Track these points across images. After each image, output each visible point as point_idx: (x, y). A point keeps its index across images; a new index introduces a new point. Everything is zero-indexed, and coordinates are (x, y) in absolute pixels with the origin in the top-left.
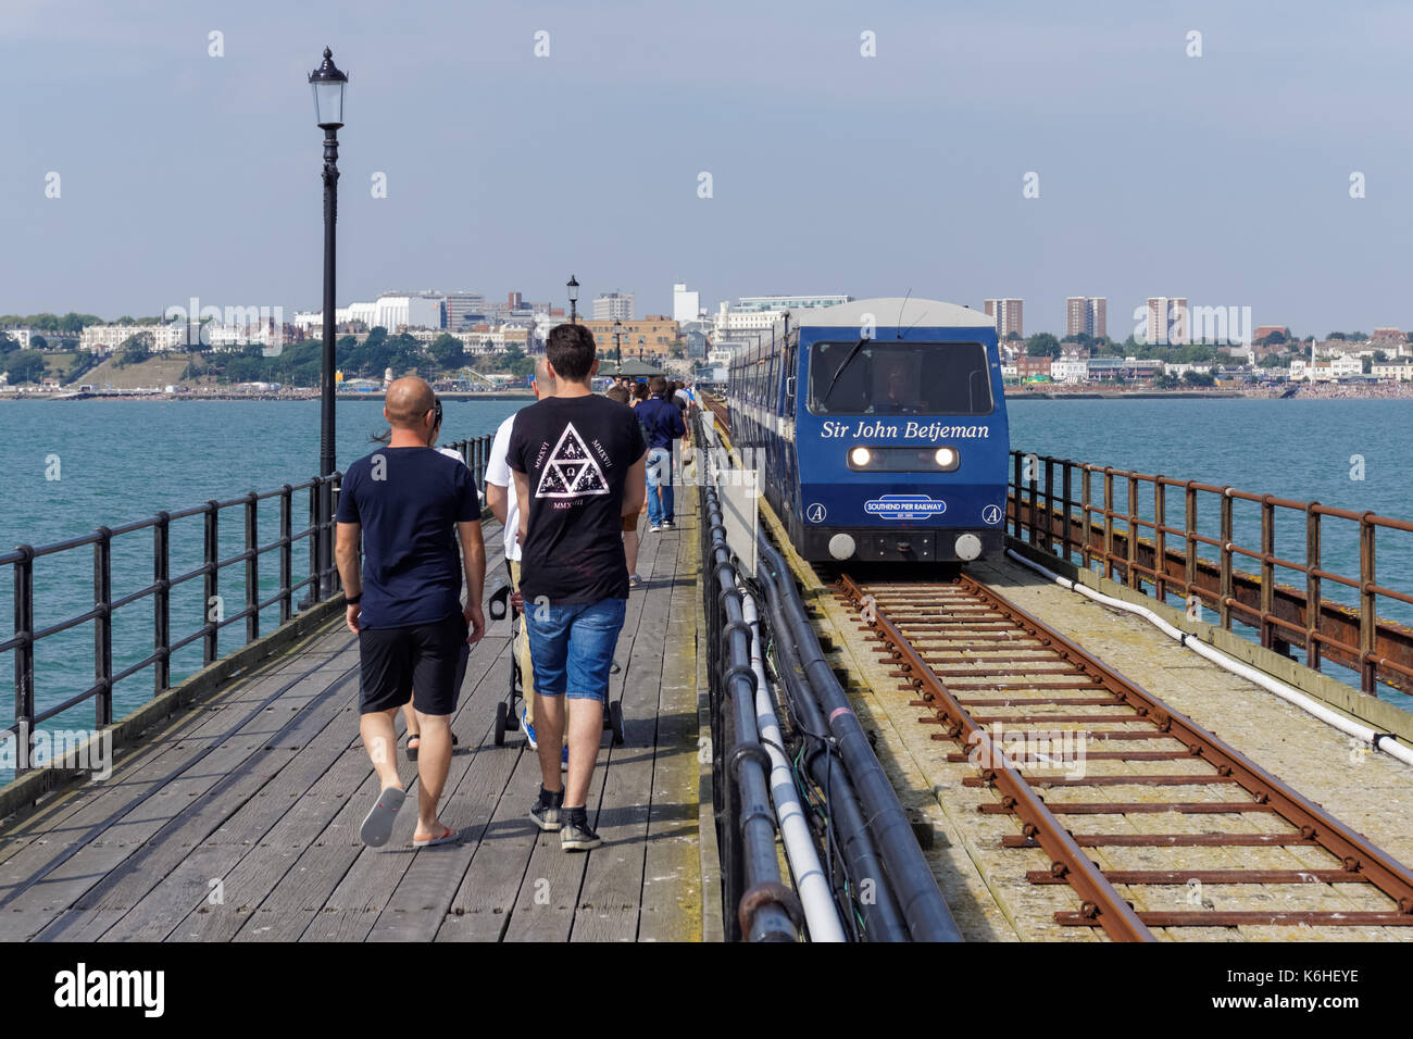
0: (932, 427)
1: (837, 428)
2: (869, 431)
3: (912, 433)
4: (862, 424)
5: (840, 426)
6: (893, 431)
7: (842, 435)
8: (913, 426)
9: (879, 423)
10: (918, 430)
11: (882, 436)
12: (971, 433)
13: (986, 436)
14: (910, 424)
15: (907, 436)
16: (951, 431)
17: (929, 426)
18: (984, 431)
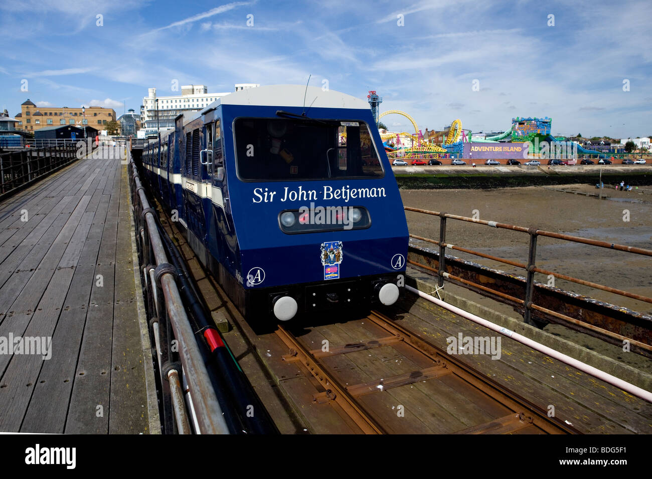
0: (343, 190)
1: (266, 194)
2: (293, 195)
3: (328, 196)
4: (286, 189)
5: (269, 192)
6: (313, 194)
7: (271, 200)
8: (328, 189)
9: (300, 187)
10: (333, 192)
11: (305, 199)
12: (373, 194)
13: (384, 196)
14: (325, 187)
15: (325, 198)
16: (358, 193)
17: (341, 189)
18: (382, 191)
